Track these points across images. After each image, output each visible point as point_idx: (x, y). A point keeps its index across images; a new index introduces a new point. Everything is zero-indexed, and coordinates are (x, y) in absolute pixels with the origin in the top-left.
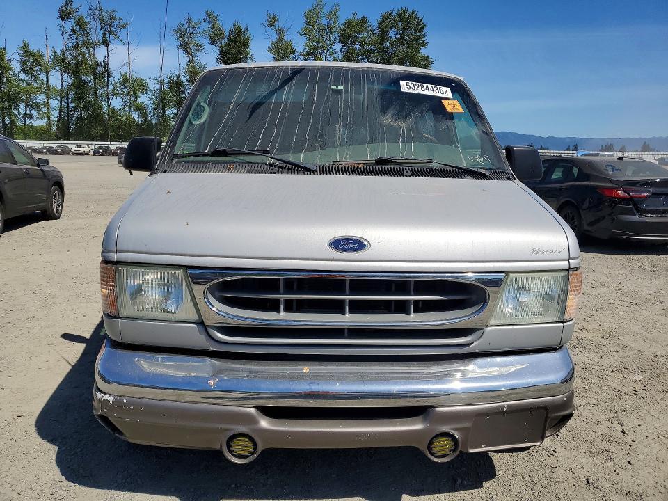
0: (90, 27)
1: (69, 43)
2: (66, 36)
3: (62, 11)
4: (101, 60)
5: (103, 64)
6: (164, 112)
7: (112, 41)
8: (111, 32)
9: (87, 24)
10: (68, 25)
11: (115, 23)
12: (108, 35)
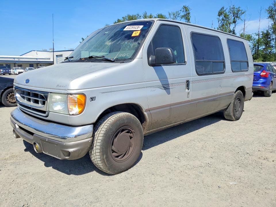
0: (229, 16)
1: (221, 25)
2: (220, 22)
3: (219, 13)
4: (232, 29)
5: (232, 31)
6: (258, 48)
7: (237, 20)
8: (237, 17)
9: (228, 15)
10: (221, 18)
11: (240, 12)
12: (236, 18)
